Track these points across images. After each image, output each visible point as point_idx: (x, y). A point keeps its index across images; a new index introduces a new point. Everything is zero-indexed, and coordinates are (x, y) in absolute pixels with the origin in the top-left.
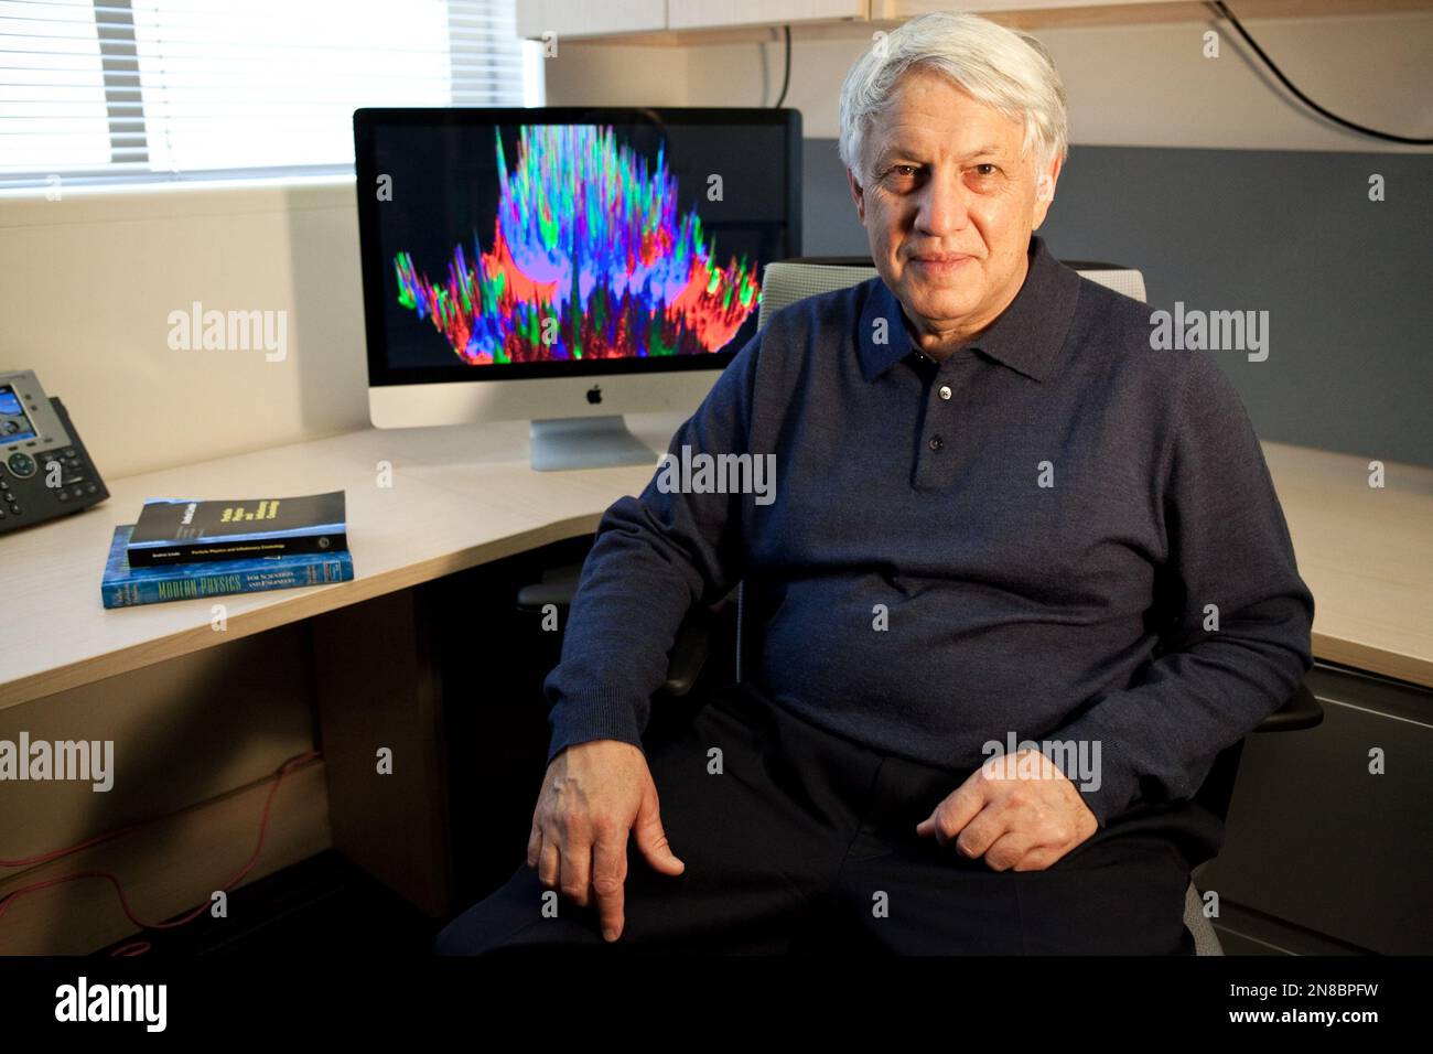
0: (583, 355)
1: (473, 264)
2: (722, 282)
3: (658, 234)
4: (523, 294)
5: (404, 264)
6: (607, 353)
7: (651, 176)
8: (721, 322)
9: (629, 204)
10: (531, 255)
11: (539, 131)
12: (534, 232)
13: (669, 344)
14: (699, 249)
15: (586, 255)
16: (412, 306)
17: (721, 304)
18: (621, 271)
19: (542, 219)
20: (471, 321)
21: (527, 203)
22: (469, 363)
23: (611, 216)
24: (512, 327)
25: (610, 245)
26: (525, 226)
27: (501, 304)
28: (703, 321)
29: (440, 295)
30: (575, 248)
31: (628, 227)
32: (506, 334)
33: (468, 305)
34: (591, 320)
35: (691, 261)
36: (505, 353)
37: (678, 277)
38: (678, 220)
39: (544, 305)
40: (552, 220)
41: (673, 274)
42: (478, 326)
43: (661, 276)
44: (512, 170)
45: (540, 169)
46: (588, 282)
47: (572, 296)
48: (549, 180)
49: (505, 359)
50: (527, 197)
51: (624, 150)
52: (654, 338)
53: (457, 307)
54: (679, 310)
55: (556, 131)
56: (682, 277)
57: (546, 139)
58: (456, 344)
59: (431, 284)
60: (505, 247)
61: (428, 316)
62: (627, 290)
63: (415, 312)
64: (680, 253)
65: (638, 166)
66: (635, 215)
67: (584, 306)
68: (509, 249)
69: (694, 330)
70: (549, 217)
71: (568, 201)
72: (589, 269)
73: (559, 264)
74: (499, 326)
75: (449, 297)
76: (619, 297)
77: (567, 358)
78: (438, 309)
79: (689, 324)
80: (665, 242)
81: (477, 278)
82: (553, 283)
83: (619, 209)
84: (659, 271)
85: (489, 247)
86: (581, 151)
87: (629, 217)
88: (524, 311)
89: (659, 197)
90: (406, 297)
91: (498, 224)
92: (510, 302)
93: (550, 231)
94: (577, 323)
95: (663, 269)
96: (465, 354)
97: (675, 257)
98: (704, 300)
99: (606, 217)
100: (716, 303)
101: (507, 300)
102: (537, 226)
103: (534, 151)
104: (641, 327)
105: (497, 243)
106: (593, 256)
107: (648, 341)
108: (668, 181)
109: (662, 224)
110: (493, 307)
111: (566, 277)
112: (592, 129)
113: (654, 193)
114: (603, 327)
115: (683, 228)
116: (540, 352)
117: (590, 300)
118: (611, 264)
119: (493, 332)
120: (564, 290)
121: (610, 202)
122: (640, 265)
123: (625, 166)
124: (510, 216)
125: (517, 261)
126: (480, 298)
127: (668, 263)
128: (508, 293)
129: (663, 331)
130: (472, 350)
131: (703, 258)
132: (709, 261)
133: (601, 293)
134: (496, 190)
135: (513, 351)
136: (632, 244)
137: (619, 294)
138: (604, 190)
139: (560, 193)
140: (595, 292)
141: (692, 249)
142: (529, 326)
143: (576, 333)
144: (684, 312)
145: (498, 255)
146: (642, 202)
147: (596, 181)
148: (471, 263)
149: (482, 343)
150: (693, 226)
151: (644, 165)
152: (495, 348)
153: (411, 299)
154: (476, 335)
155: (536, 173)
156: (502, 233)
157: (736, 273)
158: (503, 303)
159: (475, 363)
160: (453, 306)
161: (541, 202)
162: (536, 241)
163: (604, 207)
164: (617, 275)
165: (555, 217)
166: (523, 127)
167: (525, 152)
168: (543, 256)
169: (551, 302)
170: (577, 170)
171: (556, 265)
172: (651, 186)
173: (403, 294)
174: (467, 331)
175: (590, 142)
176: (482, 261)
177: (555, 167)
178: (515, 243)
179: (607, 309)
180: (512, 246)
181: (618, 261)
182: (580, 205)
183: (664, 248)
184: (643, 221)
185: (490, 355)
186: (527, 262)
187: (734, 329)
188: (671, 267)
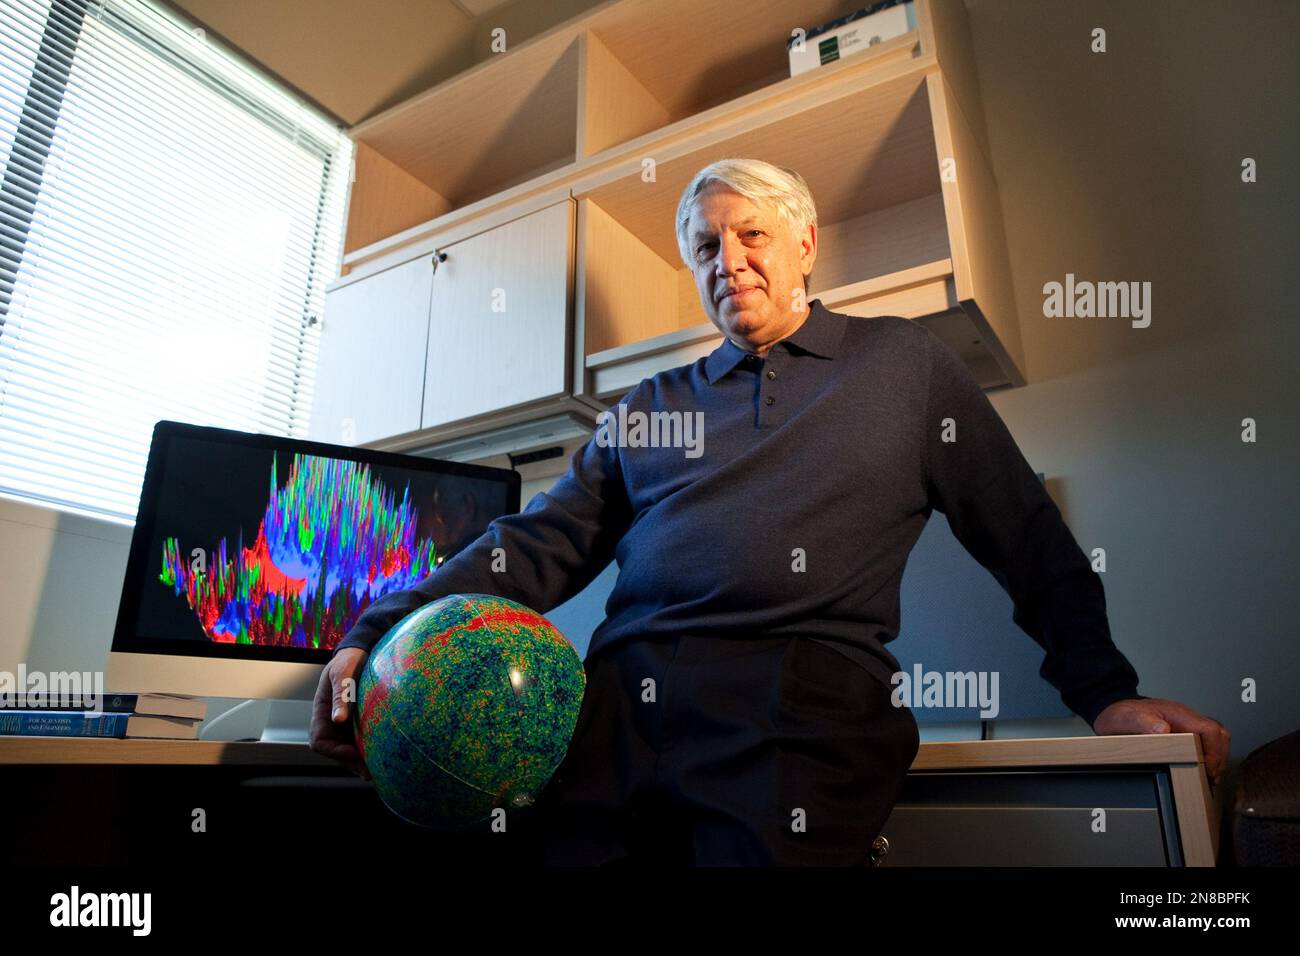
0: (319, 645)
1: (234, 555)
3: (399, 551)
4: (273, 588)
7: (397, 506)
9: (376, 525)
10: (287, 554)
11: (309, 460)
12: (292, 537)
15: (334, 560)
16: (170, 583)
18: (363, 577)
19: (301, 527)
20: (222, 603)
21: (290, 513)
22: (213, 640)
23: (361, 531)
24: (260, 613)
25: (357, 555)
26: (286, 531)
27: (253, 592)
29: (199, 577)
30: (325, 555)
31: (373, 544)
32: (253, 618)
33: (222, 589)
34: (331, 618)
36: (249, 635)
38: (415, 544)
39: (291, 598)
40: (309, 528)
42: (228, 608)
43: (399, 585)
44: (282, 484)
45: (305, 487)
46: (333, 583)
47: (317, 593)
48: (312, 497)
49: (248, 640)
50: (292, 508)
51: (377, 483)
53: (212, 590)
55: (324, 461)
57: (314, 466)
58: (205, 621)
59: (193, 567)
60: (265, 545)
61: (183, 595)
62: (366, 593)
63: (172, 588)
64: (417, 568)
65: (387, 496)
66: (380, 535)
67: (327, 602)
68: (267, 547)
70: (307, 526)
71: (325, 515)
72: (336, 572)
73: (310, 565)
74: (248, 611)
75: (207, 580)
76: (359, 599)
77: (305, 646)
78: (195, 589)
80: (403, 560)
81: (235, 569)
82: (303, 580)
83: (367, 528)
84: (396, 580)
85: (250, 544)
86: (342, 481)
87: (375, 534)
88: (273, 600)
89: (402, 523)
90: (166, 575)
91: (262, 525)
93: (306, 539)
94: (319, 616)
95: (399, 580)
96: (211, 632)
97: (412, 570)
99: (356, 534)
101: (259, 589)
102: (296, 532)
103: (303, 474)
105: (259, 541)
106: (340, 563)
108: (410, 512)
109: (402, 544)
110: (245, 594)
111: (315, 576)
112: (353, 464)
113: (399, 519)
114: (342, 622)
115: (420, 549)
116: (282, 636)
117: (333, 598)
118: (356, 571)
119: (241, 614)
120: (314, 584)
121: (360, 520)
122: (381, 574)
123: (376, 495)
124: (274, 521)
125: (276, 558)
126: (234, 584)
127: (405, 576)
128: (261, 584)
130: (218, 630)
133: (344, 594)
134: (264, 498)
135: (256, 635)
136: (375, 558)
137: (359, 594)
138: (357, 511)
139: (320, 508)
140: (338, 592)
141: (426, 566)
142: (275, 614)
143: (317, 626)
145: (257, 550)
146: (387, 526)
147: (351, 503)
148: (232, 554)
149: (229, 624)
150: (429, 550)
151: (392, 498)
152: (240, 630)
153: (170, 577)
154: (225, 616)
155: (302, 489)
156: (265, 532)
158: (255, 591)
159: (219, 641)
160: (208, 589)
161: (302, 513)
162: (292, 544)
163: (355, 525)
164: (359, 580)
165: (312, 527)
166: (297, 455)
167: (295, 473)
168: (297, 557)
169: (298, 596)
170: (336, 493)
171: (307, 566)
172: (396, 514)
173: (165, 572)
174: (217, 612)
175: (349, 474)
176: (242, 554)
177: (318, 488)
178: (275, 543)
179: (347, 608)
180: (271, 545)
181: (362, 569)
182: (335, 520)
183: (402, 563)
184: (387, 539)
185: (235, 635)
186: (282, 559)
188: (406, 580)
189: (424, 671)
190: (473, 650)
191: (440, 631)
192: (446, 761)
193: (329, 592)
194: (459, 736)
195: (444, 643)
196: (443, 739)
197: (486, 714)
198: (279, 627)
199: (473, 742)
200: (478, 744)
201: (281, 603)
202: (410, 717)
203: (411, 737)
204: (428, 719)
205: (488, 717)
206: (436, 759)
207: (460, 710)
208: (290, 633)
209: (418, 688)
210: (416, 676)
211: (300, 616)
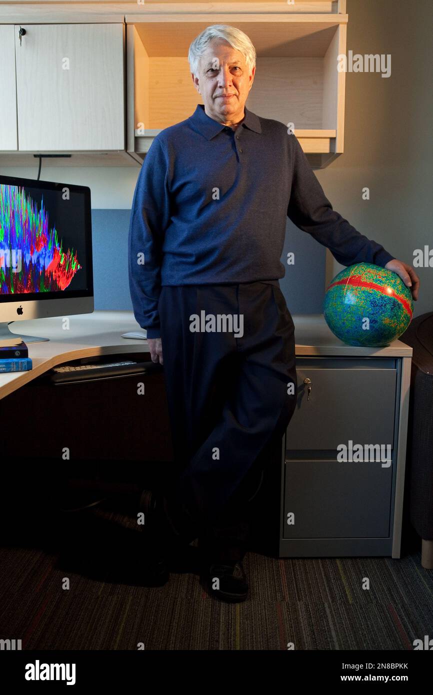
0: (15, 290)
2: (65, 259)
3: (42, 236)
6: (24, 290)
7: (39, 211)
8: (65, 276)
9: (31, 223)
13: (47, 287)
14: (57, 245)
15: (15, 245)
17: (65, 268)
18: (29, 253)
23: (24, 227)
25: (24, 241)
28: (59, 277)
30: (10, 241)
31: (31, 233)
34: (18, 275)
35: (54, 250)
37: (49, 257)
38: (49, 232)
41: (47, 256)
51: (28, 197)
52: (42, 284)
54: (50, 271)
56: (51, 257)
62: (31, 261)
64: (50, 246)
65: (34, 206)
66: (33, 229)
69: (56, 280)
71: (7, 220)
76: (28, 265)
77: (9, 293)
79: (54, 278)
80: (44, 241)
83: (27, 225)
84: (42, 253)
86: (12, 197)
87: (31, 229)
89: (42, 220)
94: (12, 276)
95: (44, 253)
97: (48, 247)
99: (22, 228)
100: (63, 268)
104: (36, 278)
106: (17, 245)
107: (39, 285)
108: (45, 214)
109: (43, 233)
112: (16, 187)
113: (40, 218)
114: (22, 278)
115: (51, 234)
118: (26, 250)
121: (24, 221)
122: (35, 251)
123: (29, 205)
127: (46, 250)
129: (45, 281)
131: (58, 248)
132: (60, 251)
136: (32, 241)
137: (28, 263)
138: (21, 216)
139: (4, 214)
141: (54, 244)
143: (12, 282)
144: (52, 272)
146: (35, 223)
147: (18, 211)
150: (55, 235)
151: (36, 206)
157: (70, 255)
163: (21, 223)
164: (27, 255)
165: (3, 227)
170: (11, 206)
172: (39, 215)
175: (16, 194)
177: (3, 203)
179: (24, 270)
182: (12, 222)
183: (44, 243)
184: (36, 231)
187: (70, 280)
188: (47, 252)
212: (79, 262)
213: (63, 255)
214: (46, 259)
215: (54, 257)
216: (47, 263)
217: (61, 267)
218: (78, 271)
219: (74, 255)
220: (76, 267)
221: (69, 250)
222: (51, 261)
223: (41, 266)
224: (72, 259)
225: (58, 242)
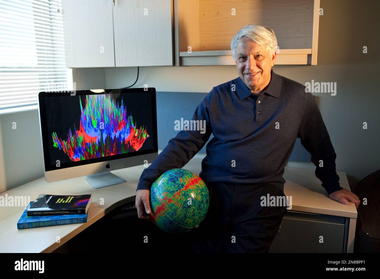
0: (105, 155)
1: (74, 134)
2: (138, 133)
3: (122, 121)
4: (88, 141)
5: (54, 135)
6: (111, 154)
7: (120, 107)
8: (138, 143)
9: (115, 114)
10: (90, 130)
11: (91, 96)
12: (90, 124)
13: (126, 150)
14: (133, 125)
16: (57, 147)
17: (138, 138)
18: (113, 132)
19: (92, 120)
20: (74, 149)
21: (88, 116)
22: (73, 161)
23: (110, 117)
24: (86, 150)
25: (110, 125)
26: (88, 122)
27: (82, 144)
28: (134, 143)
29: (65, 143)
30: (101, 127)
31: (115, 121)
32: (84, 152)
33: (73, 145)
34: (106, 146)
35: (131, 128)
36: (84, 157)
37: (127, 132)
38: (127, 118)
39: (94, 143)
40: (95, 120)
41: (126, 132)
42: (76, 151)
43: (123, 133)
44: (84, 107)
45: (91, 107)
46: (105, 136)
47: (101, 140)
48: (94, 109)
49: (84, 159)
50: (89, 114)
51: (113, 100)
53: (70, 146)
54: (128, 141)
55: (96, 96)
56: (129, 132)
57: (93, 99)
58: (70, 156)
59: (63, 140)
60: (83, 128)
61: (62, 149)
62: (115, 137)
64: (128, 126)
65: (117, 104)
66: (116, 118)
67: (104, 142)
68: (84, 129)
69: (132, 146)
70: (94, 119)
71: (99, 114)
72: (105, 132)
73: (97, 132)
74: (82, 150)
75: (68, 143)
76: (113, 139)
77: (100, 157)
78: (65, 147)
79: (131, 144)
80: (124, 124)
81: (75, 138)
82: (96, 137)
83: (112, 116)
85: (78, 129)
86: (102, 101)
87: (115, 118)
88: (88, 145)
89: (122, 112)
90: (55, 145)
91: (81, 122)
92: (84, 143)
93: (95, 123)
94: (102, 147)
95: (124, 131)
96: (73, 159)
97: (126, 127)
98: (134, 138)
99: (109, 118)
100: (137, 138)
102: (91, 122)
103: (90, 102)
104: (119, 146)
105: (81, 127)
106: (106, 129)
107: (121, 150)
108: (124, 108)
109: (123, 119)
110: (80, 145)
111: (99, 135)
112: (104, 95)
113: (121, 111)
114: (109, 147)
115: (128, 119)
116: (93, 155)
117: (106, 140)
118: (111, 131)
119: (80, 152)
120: (99, 137)
121: (110, 114)
122: (118, 130)
123: (113, 105)
124: (84, 120)
125: (87, 132)
126: (76, 143)
128: (84, 140)
129: (124, 147)
130: (74, 158)
131: (134, 127)
132: (135, 128)
133: (109, 139)
134: (80, 113)
136: (116, 125)
137: (113, 138)
138: (108, 111)
139: (97, 112)
140: (107, 138)
141: (131, 125)
142: (90, 149)
143: (103, 150)
144: (130, 141)
145: (81, 130)
146: (117, 114)
147: (106, 109)
149: (77, 155)
150: (131, 119)
152: (81, 156)
153: (57, 145)
154: (76, 153)
155: (90, 107)
156: (82, 124)
157: (141, 130)
159: (75, 161)
160: (69, 146)
161: (92, 115)
162: (91, 126)
163: (108, 116)
164: (112, 133)
165: (96, 119)
166: (87, 96)
167: (87, 102)
168: (93, 130)
169: (96, 142)
170: (101, 106)
171: (96, 132)
172: (120, 109)
173: (55, 144)
174: (73, 152)
175: (104, 99)
176: (76, 133)
177: (95, 106)
178: (85, 127)
179: (110, 143)
180: (85, 128)
181: (113, 129)
182: (102, 115)
183: (124, 125)
184: (118, 119)
185: (80, 158)
186: (89, 132)
187: (142, 144)
188: (126, 130)
189: (175, 204)
190: (188, 197)
191: (177, 191)
192: (183, 225)
193: (104, 139)
194: (187, 219)
195: (179, 195)
196: (183, 220)
197: (193, 213)
198: (92, 153)
199: (190, 220)
200: (191, 220)
201: (91, 145)
202: (173, 215)
203: (174, 220)
204: (178, 216)
205: (193, 214)
206: (181, 224)
207: (186, 213)
208: (95, 154)
209: (174, 208)
210: (173, 205)
211: (97, 148)
212: (148, 133)
213: (137, 130)
214: (126, 134)
215: (130, 132)
216: (127, 137)
217: (136, 137)
218: (147, 139)
219: (144, 129)
220: (146, 136)
221: (141, 127)
222: (129, 135)
223: (122, 138)
224: (143, 132)
225: (133, 123)
